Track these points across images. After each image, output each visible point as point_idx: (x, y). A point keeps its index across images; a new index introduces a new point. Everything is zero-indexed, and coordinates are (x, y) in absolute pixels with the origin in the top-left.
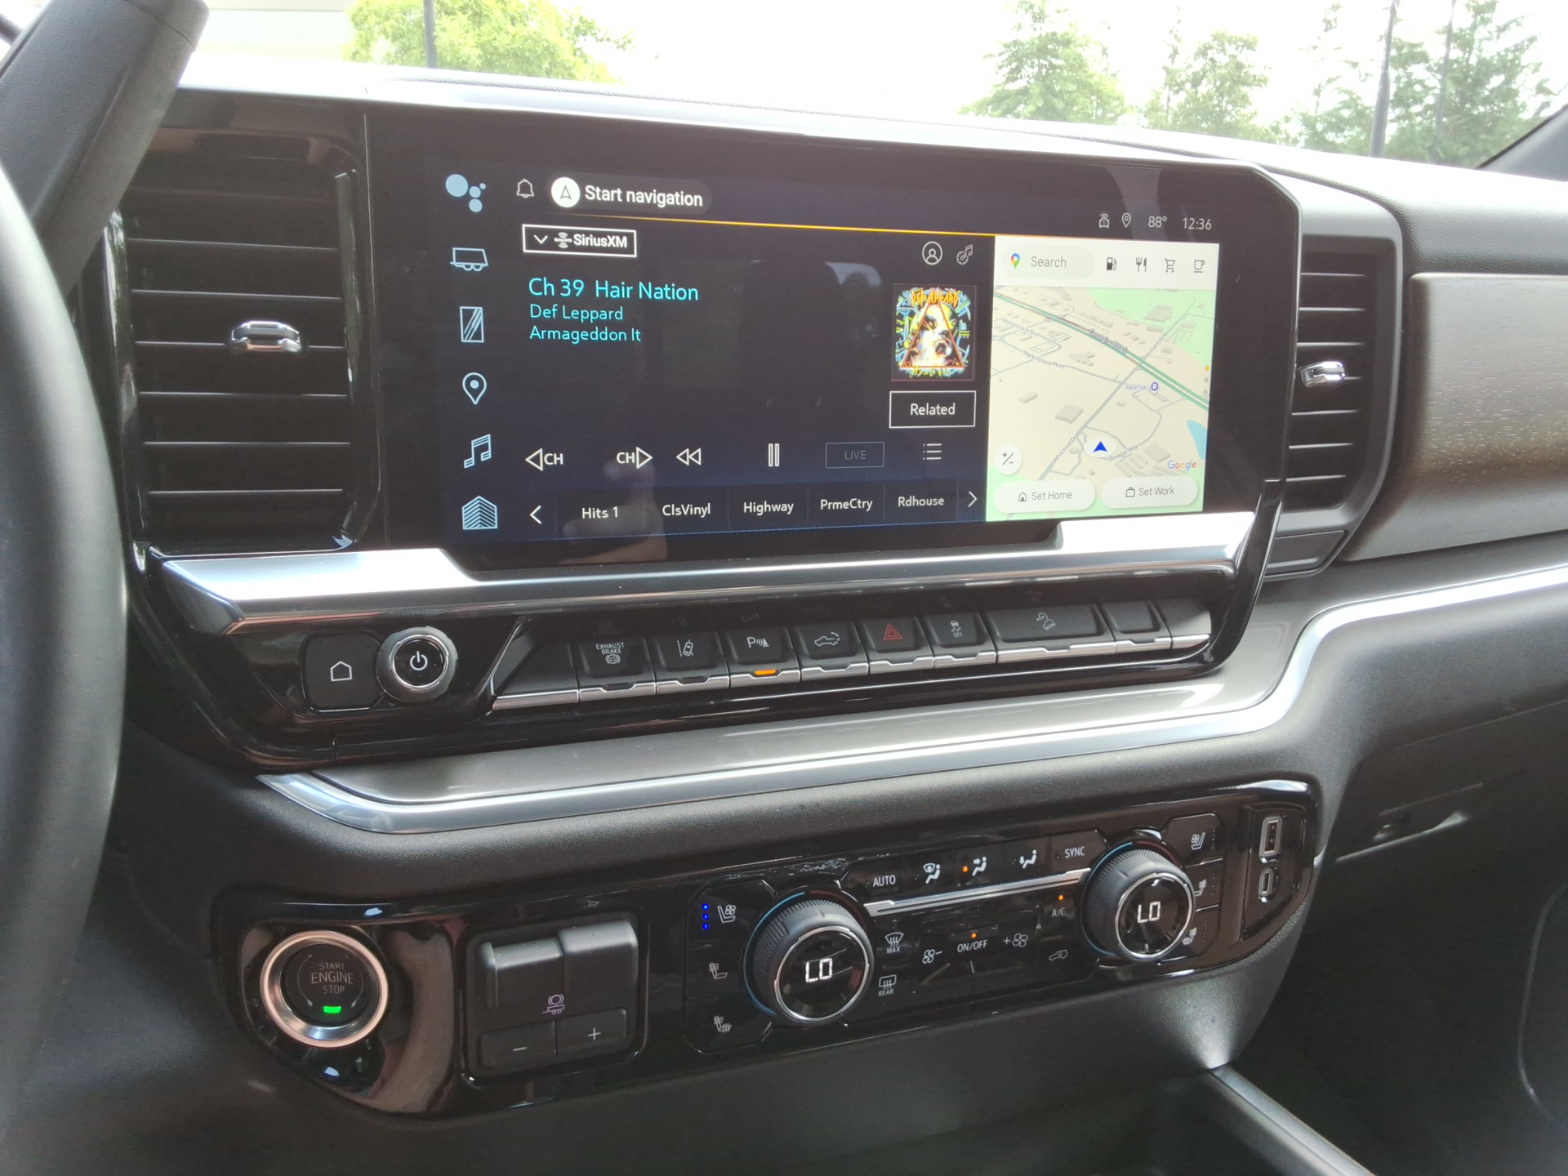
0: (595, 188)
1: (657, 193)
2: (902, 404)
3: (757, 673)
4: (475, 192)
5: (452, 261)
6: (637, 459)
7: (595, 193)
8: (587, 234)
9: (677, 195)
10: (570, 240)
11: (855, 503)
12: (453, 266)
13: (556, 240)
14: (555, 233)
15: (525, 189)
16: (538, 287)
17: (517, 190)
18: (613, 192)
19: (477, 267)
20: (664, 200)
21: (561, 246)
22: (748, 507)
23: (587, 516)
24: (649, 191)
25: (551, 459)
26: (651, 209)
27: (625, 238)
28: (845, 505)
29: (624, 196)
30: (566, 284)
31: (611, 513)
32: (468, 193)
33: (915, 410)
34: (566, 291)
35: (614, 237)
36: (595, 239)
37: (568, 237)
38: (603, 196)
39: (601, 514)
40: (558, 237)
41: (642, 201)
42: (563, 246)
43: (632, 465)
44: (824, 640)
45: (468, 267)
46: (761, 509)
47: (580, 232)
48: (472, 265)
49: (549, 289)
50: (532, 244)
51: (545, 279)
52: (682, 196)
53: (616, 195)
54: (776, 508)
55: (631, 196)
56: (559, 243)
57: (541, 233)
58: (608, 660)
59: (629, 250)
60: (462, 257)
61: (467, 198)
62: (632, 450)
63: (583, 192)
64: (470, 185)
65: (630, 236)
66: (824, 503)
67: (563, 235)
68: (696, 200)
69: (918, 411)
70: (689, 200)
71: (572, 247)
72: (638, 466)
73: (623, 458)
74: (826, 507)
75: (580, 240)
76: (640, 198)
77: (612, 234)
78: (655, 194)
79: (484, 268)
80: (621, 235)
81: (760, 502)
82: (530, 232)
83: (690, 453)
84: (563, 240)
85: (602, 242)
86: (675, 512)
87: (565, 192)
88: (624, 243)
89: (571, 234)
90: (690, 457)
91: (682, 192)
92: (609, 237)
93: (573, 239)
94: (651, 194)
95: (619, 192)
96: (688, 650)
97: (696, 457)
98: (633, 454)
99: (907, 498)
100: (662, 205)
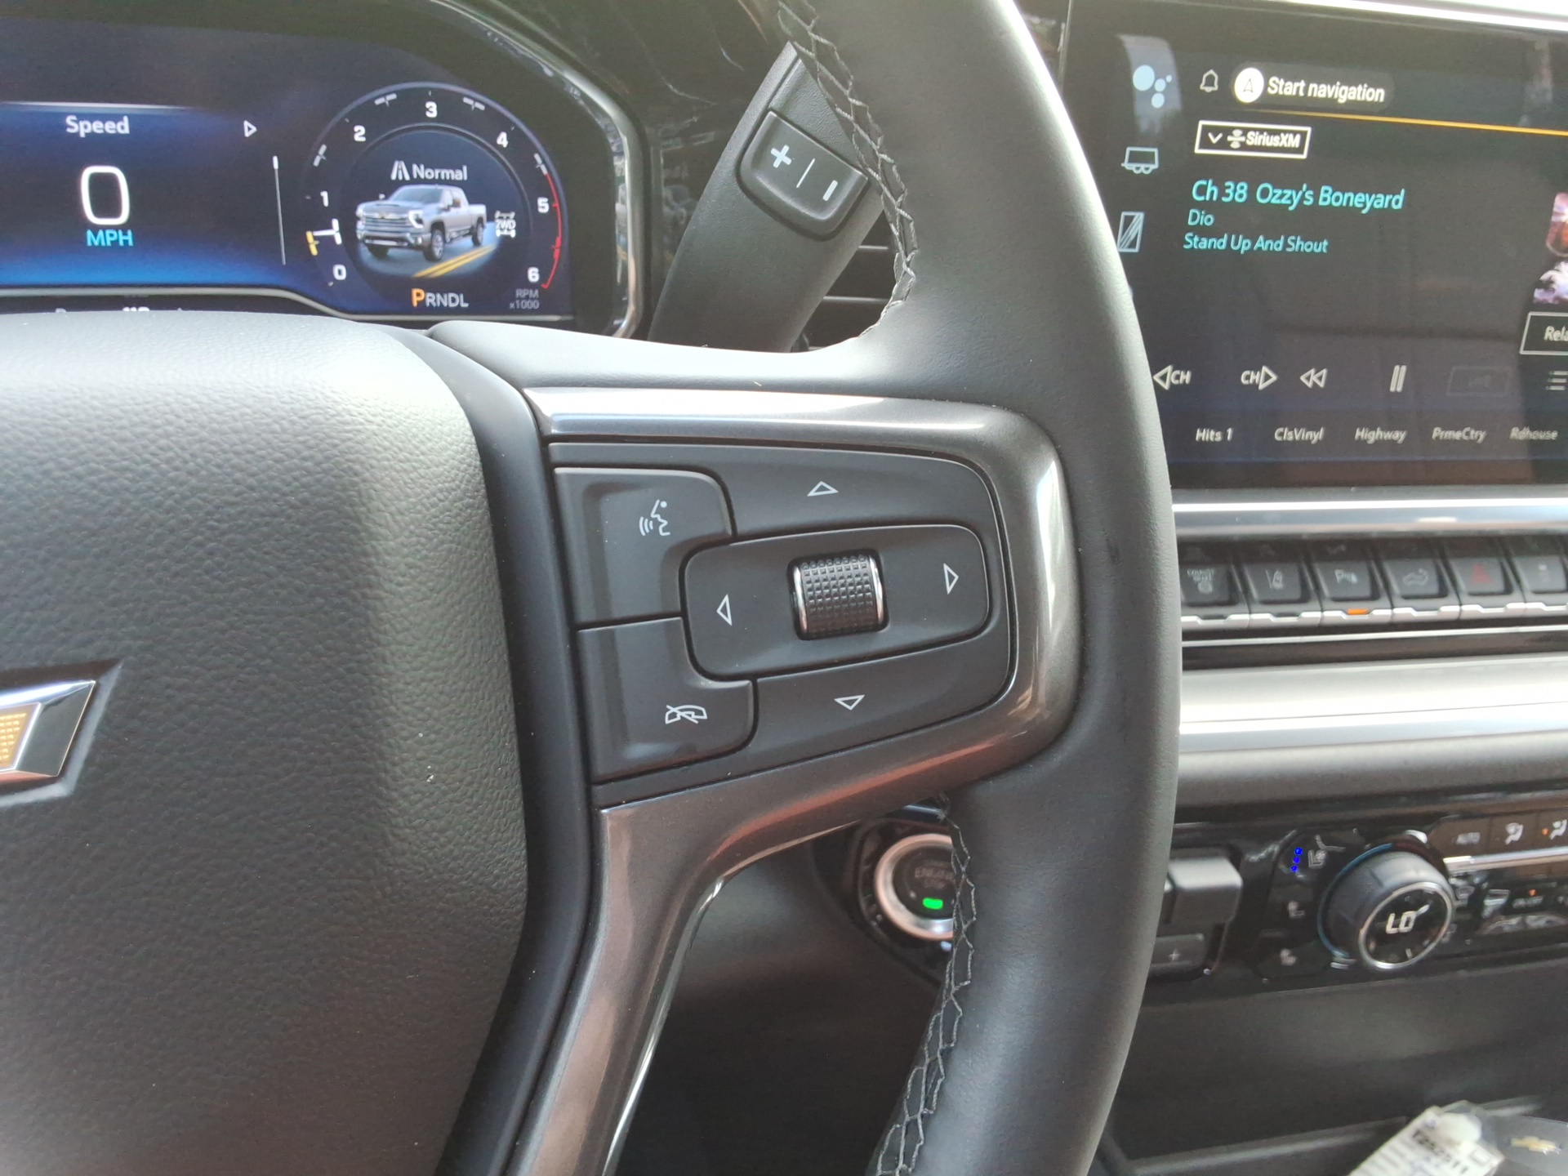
0: (1280, 80)
1: (1340, 86)
2: (1539, 325)
3: (1350, 611)
4: (1161, 85)
5: (1123, 161)
6: (1261, 378)
7: (1278, 85)
8: (1261, 131)
9: (1360, 87)
10: (1243, 139)
11: (1468, 434)
12: (1124, 168)
13: (1229, 138)
14: (1228, 131)
15: (1210, 82)
16: (1202, 190)
17: (1201, 82)
18: (1297, 84)
19: (1147, 169)
20: (1344, 93)
21: (1233, 146)
22: (1360, 434)
23: (1201, 438)
24: (1332, 83)
25: (1178, 377)
26: (1330, 104)
27: (1298, 137)
28: (1457, 435)
29: (1306, 90)
30: (1229, 187)
31: (1225, 435)
32: (1153, 87)
33: (1551, 334)
34: (1228, 195)
35: (1287, 135)
36: (1268, 137)
37: (1242, 135)
38: (1286, 89)
39: (1215, 437)
40: (1232, 135)
41: (1324, 95)
42: (1235, 145)
43: (1255, 385)
44: (1411, 579)
45: (1138, 168)
46: (1371, 436)
47: (1255, 130)
48: (1143, 166)
49: (1212, 192)
50: (1206, 143)
51: (1210, 182)
52: (1365, 90)
53: (1298, 88)
54: (1388, 435)
55: (1313, 89)
56: (1230, 142)
57: (1216, 131)
58: (1201, 588)
59: (1300, 150)
60: (1135, 158)
61: (1152, 91)
62: (1257, 369)
63: (1267, 85)
64: (1157, 78)
65: (1303, 134)
66: (1437, 432)
67: (1237, 133)
68: (1377, 95)
69: (1552, 335)
70: (1370, 95)
71: (1244, 147)
72: (1261, 387)
73: (1248, 378)
74: (1437, 438)
75: (1254, 139)
76: (1321, 91)
77: (1285, 132)
78: (1337, 88)
79: (1154, 171)
80: (1295, 133)
81: (1373, 428)
82: (1206, 129)
83: (1316, 373)
84: (1236, 139)
85: (1274, 141)
86: (1287, 436)
87: (1249, 85)
88: (1295, 142)
89: (1245, 131)
90: (1314, 378)
91: (1366, 86)
92: (1282, 135)
93: (1247, 138)
94: (1334, 87)
95: (1302, 84)
96: (1278, 581)
97: (1320, 378)
98: (1258, 373)
99: (1521, 429)
100: (1342, 100)
